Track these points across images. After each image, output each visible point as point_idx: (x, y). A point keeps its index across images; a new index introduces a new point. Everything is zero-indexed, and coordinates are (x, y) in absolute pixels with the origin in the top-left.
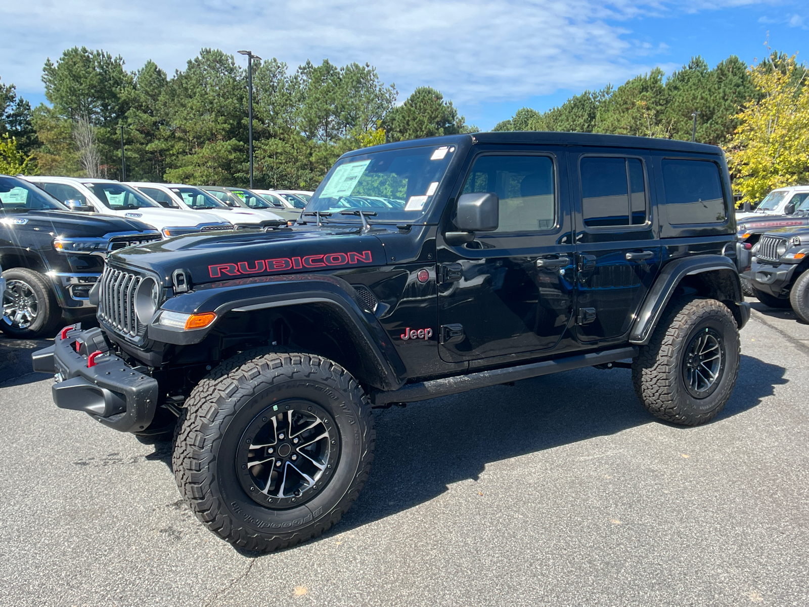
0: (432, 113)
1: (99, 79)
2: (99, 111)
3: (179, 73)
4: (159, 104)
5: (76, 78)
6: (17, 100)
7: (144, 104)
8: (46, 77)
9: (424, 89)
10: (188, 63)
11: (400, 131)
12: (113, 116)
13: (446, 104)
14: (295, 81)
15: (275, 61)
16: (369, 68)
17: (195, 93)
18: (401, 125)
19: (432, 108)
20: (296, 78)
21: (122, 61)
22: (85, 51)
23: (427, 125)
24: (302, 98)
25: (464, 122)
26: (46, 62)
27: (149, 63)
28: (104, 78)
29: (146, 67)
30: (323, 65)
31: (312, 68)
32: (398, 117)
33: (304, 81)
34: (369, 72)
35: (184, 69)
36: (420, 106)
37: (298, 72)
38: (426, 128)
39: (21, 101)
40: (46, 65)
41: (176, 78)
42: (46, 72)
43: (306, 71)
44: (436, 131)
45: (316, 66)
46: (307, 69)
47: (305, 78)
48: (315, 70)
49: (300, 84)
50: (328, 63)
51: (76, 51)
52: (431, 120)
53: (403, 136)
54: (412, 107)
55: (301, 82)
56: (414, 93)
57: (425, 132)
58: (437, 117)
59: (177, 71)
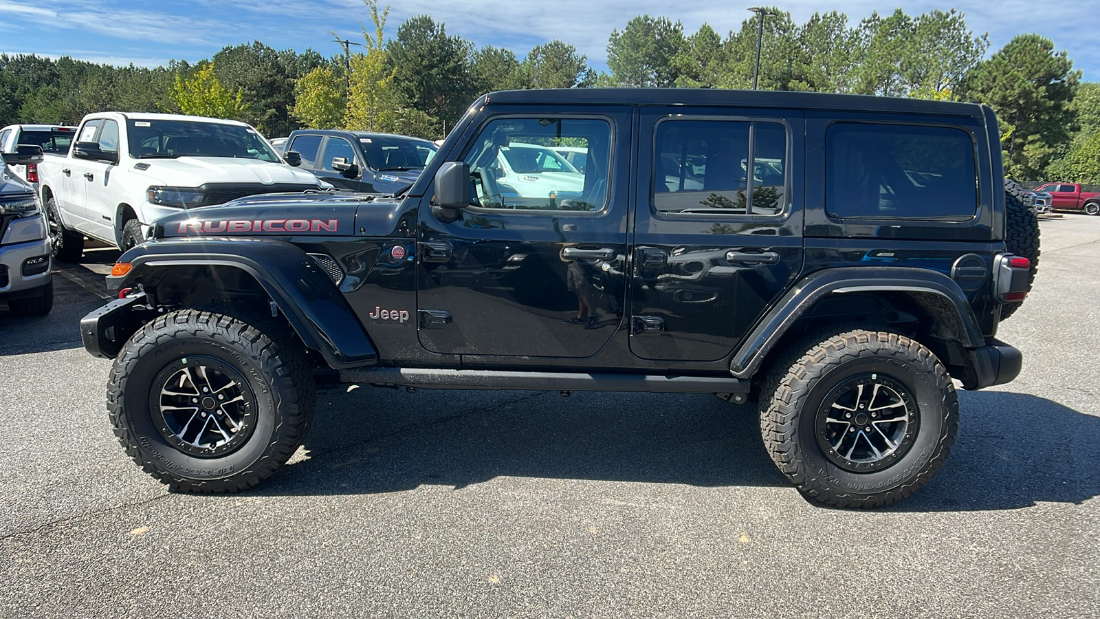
0: (1033, 66)
1: (655, 47)
2: (654, 77)
3: (732, 35)
4: (708, 70)
5: (636, 47)
6: (587, 69)
7: (694, 70)
8: (611, 46)
9: (1026, 37)
10: (743, 23)
11: (982, 91)
12: (665, 82)
13: (1056, 55)
14: (855, 36)
15: (835, 15)
16: (954, 15)
17: (744, 57)
18: (985, 83)
19: (1034, 60)
20: (857, 33)
21: (681, 27)
22: (646, 19)
23: (1023, 82)
24: (861, 57)
25: (1080, 78)
26: (612, 31)
27: (704, 27)
28: (660, 45)
29: (701, 31)
30: (895, 15)
31: (878, 20)
32: (982, 74)
33: (867, 36)
34: (954, 20)
35: (737, 30)
36: (1016, 58)
37: (861, 26)
38: (1019, 87)
39: (590, 71)
40: (613, 35)
41: (728, 41)
42: (612, 42)
43: (870, 25)
44: (1034, 90)
45: (883, 17)
46: (873, 22)
47: (868, 32)
48: (883, 22)
49: (862, 40)
50: (901, 13)
51: (638, 20)
52: (1030, 76)
53: (985, 96)
54: (1004, 59)
55: (863, 38)
56: (1010, 43)
57: (1017, 91)
58: (1039, 71)
59: (731, 33)
